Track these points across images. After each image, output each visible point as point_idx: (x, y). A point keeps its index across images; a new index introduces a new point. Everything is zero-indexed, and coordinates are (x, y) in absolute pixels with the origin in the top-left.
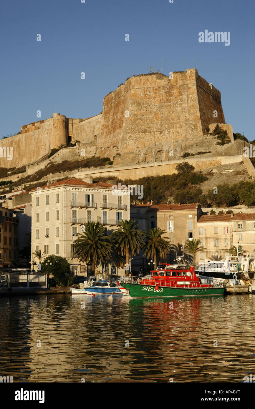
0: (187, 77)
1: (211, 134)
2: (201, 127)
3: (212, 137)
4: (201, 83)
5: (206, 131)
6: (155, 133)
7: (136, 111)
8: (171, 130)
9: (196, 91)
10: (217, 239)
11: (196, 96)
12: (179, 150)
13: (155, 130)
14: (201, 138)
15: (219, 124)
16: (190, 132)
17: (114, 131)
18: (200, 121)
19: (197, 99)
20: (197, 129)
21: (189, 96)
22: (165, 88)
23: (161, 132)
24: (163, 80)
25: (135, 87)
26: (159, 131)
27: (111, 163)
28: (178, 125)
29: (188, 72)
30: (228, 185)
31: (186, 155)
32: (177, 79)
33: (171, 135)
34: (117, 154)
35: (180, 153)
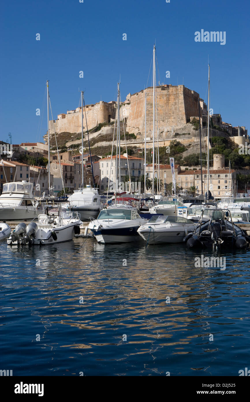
0: (178, 90)
1: (191, 123)
2: (185, 119)
3: (191, 124)
4: (186, 93)
5: (188, 121)
6: (160, 121)
7: (150, 108)
8: (169, 120)
9: (183, 98)
11: (183, 101)
13: (160, 119)
14: (185, 125)
15: (195, 117)
16: (179, 121)
17: (137, 118)
18: (185, 115)
19: (184, 103)
20: (183, 120)
21: (179, 101)
22: (166, 95)
23: (163, 121)
24: (165, 91)
25: (149, 95)
26: (162, 120)
27: (135, 138)
28: (173, 117)
29: (179, 87)
31: (177, 135)
32: (173, 90)
33: (169, 122)
34: (138, 133)
35: (173, 133)
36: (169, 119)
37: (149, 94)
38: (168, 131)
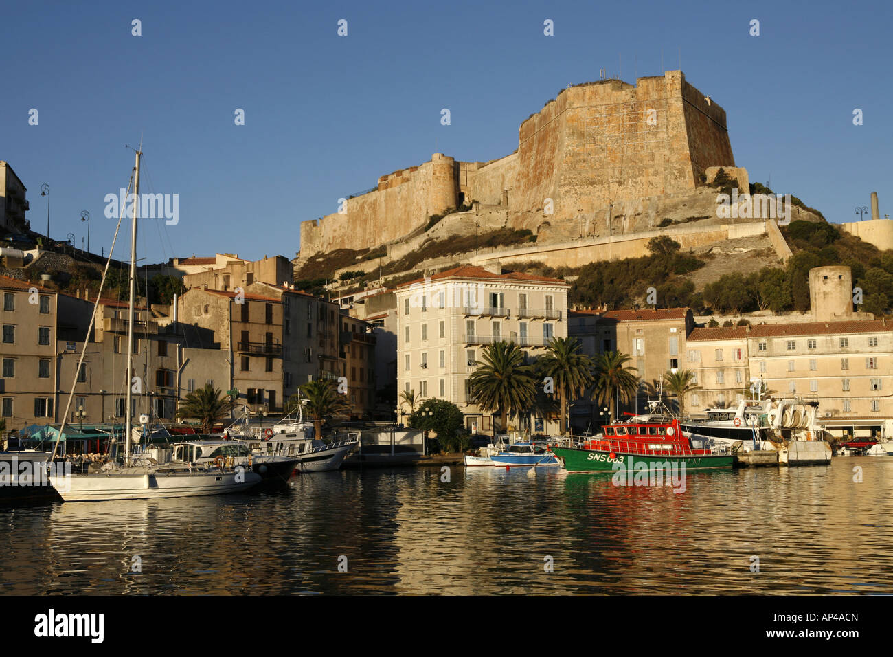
0: (665, 86)
1: (709, 185)
2: (691, 174)
3: (711, 190)
4: (690, 96)
5: (700, 179)
6: (611, 185)
7: (577, 146)
8: (639, 179)
9: (682, 110)
10: (721, 371)
11: (683, 119)
12: (653, 214)
13: (610, 180)
14: (692, 193)
15: (724, 168)
16: (673, 182)
17: (538, 183)
18: (690, 162)
19: (684, 125)
20: (685, 177)
21: (670, 119)
22: (626, 105)
23: (620, 184)
24: (624, 92)
25: (575, 106)
26: (617, 182)
27: (534, 239)
28: (651, 171)
29: (668, 76)
30: (740, 275)
31: (666, 223)
32: (648, 89)
33: (638, 188)
34: (544, 223)
35: (654, 219)
36: (641, 177)
37: (573, 104)
38: (639, 214)
